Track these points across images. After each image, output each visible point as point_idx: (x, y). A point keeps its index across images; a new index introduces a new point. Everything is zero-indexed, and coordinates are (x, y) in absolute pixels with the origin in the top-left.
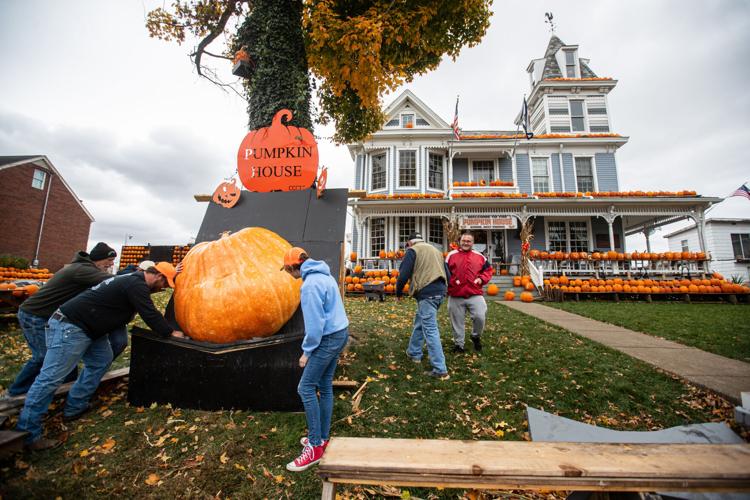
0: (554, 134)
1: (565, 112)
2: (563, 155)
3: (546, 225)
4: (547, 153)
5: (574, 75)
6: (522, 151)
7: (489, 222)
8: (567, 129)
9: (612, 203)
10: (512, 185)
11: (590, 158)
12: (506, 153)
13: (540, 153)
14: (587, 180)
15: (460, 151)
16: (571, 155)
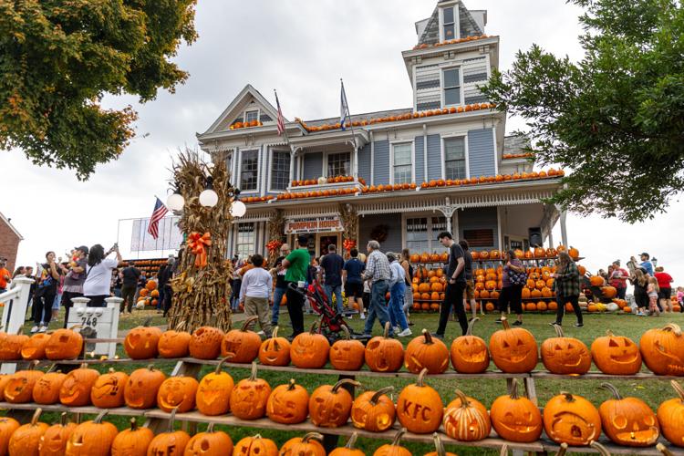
0: (420, 113)
1: (436, 83)
2: (428, 136)
3: (404, 223)
4: (410, 136)
5: (452, 36)
6: (381, 138)
7: (316, 224)
8: (437, 105)
9: (447, 194)
10: (352, 180)
11: (464, 137)
12: (350, 144)
13: (402, 137)
14: (457, 165)
15: (301, 146)
16: (438, 136)
